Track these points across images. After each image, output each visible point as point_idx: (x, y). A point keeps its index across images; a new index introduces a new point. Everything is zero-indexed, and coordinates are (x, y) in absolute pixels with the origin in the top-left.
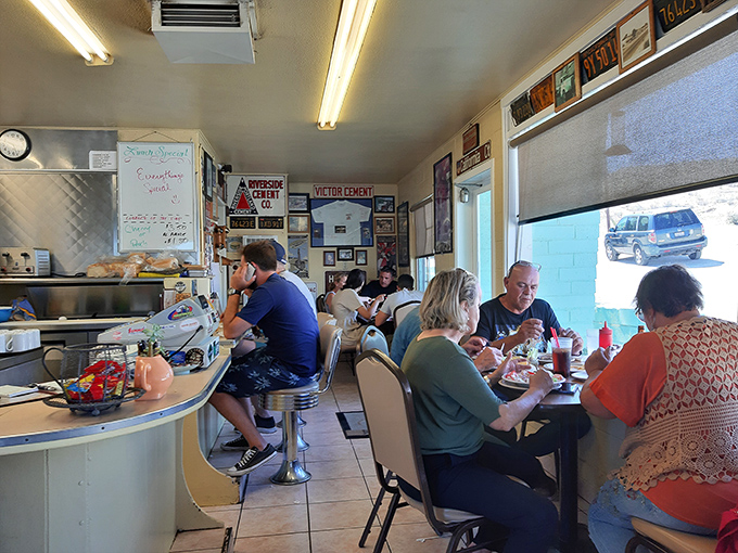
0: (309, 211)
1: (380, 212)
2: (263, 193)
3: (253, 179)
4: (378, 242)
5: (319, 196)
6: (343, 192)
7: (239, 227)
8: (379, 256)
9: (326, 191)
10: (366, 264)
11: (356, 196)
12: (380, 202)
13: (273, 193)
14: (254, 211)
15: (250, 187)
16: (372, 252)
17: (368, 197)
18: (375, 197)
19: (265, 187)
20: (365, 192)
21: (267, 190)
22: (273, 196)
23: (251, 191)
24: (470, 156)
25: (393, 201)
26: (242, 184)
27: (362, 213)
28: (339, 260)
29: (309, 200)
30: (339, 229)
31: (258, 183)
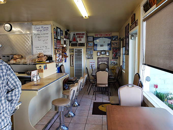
0: (93, 41)
1: (114, 40)
2: (79, 36)
3: (77, 33)
4: (113, 49)
5: (96, 37)
6: (103, 35)
7: (73, 46)
8: (113, 53)
9: (98, 35)
10: (109, 55)
11: (107, 36)
12: (113, 38)
13: (82, 36)
14: (77, 42)
15: (76, 35)
16: (111, 52)
17: (110, 36)
18: (112, 36)
19: (80, 35)
20: (109, 35)
21: (81, 36)
22: (82, 38)
23: (76, 36)
24: (133, 24)
25: (118, 37)
26: (74, 34)
27: (108, 41)
28: (101, 54)
29: (93, 38)
30: (101, 46)
31: (78, 34)
